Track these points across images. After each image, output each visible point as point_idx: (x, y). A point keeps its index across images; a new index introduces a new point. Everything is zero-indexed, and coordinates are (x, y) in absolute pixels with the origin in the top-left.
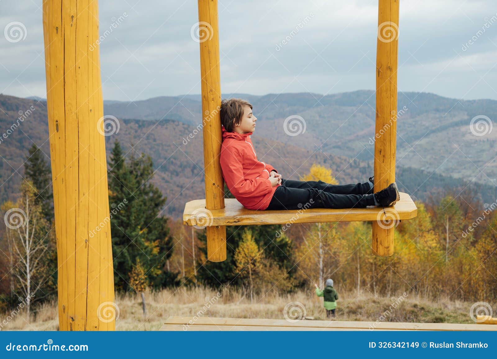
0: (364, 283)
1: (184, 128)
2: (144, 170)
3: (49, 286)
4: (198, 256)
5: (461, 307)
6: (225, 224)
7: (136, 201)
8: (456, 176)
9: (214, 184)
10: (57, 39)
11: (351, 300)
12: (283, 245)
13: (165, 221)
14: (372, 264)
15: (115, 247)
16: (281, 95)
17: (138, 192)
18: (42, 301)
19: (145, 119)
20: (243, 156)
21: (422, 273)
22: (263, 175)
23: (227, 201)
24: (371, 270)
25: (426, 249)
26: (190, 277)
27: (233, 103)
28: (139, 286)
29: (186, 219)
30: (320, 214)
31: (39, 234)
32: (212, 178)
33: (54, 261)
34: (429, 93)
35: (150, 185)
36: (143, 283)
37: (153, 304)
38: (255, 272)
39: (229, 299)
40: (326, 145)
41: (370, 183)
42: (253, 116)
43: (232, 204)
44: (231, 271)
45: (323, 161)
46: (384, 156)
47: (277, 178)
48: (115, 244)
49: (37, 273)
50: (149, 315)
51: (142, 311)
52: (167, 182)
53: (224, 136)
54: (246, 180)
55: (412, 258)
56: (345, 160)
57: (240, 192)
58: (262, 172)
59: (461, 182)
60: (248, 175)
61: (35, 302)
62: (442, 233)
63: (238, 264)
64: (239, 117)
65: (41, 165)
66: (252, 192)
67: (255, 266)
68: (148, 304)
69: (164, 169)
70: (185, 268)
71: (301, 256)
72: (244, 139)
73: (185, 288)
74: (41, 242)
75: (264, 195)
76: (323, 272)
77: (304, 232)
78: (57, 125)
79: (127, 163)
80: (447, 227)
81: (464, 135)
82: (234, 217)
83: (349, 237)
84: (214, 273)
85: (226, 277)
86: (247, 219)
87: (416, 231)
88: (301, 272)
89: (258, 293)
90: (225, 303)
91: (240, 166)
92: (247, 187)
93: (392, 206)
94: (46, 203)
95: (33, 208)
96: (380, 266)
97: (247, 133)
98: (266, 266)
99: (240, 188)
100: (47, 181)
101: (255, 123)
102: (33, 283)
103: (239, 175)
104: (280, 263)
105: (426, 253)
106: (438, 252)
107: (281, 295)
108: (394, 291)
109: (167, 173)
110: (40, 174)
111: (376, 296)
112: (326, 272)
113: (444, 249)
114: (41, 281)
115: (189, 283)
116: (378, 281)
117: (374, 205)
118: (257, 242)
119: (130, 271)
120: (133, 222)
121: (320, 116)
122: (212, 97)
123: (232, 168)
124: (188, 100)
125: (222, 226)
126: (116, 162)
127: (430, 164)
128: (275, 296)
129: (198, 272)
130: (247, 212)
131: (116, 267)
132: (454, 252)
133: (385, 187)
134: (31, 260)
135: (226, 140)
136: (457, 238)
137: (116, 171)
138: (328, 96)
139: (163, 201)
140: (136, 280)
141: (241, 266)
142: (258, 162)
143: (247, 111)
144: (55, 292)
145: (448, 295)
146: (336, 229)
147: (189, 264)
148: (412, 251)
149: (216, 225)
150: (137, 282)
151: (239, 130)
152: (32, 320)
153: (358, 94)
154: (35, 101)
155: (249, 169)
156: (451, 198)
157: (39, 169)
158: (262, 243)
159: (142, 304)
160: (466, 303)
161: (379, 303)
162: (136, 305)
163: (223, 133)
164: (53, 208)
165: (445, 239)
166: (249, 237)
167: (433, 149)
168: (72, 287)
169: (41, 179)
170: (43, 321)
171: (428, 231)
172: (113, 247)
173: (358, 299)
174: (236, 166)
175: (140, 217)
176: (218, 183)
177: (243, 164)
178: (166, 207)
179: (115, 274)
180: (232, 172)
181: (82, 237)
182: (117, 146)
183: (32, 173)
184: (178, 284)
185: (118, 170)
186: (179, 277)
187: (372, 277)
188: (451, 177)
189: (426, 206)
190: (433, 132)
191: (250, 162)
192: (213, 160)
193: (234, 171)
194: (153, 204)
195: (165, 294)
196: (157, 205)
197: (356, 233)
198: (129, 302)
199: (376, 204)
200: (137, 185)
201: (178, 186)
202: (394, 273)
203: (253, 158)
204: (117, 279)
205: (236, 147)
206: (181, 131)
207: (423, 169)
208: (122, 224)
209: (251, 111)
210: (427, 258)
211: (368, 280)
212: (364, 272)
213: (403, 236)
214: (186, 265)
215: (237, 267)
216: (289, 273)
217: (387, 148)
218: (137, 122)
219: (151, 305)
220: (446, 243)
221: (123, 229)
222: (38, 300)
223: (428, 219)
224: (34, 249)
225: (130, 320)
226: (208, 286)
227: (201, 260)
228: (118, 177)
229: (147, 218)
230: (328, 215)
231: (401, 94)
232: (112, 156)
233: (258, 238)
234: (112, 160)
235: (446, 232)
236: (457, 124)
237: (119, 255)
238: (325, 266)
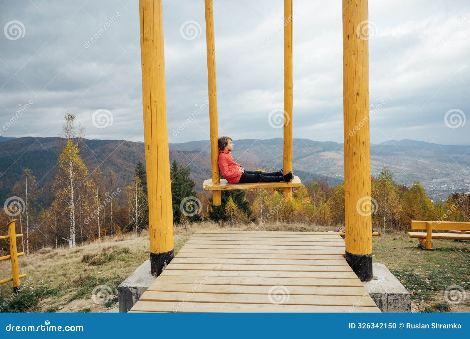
0: (280, 219)
1: (203, 154)
2: (186, 172)
3: (145, 222)
4: (209, 208)
5: (321, 228)
6: (221, 189)
7: (183, 185)
8: (318, 173)
9: (216, 173)
10: (149, 111)
11: (275, 226)
12: (246, 203)
13: (195, 193)
14: (283, 211)
15: (174, 205)
16: (244, 140)
17: (184, 181)
18: (142, 228)
19: (186, 150)
20: (228, 160)
21: (304, 214)
22: (237, 168)
23: (221, 180)
24: (283, 214)
25: (306, 204)
26: (206, 217)
27: (224, 138)
28: (184, 221)
29: (204, 187)
30: (260, 184)
31: (142, 199)
32: (215, 170)
33: (147, 211)
34: (306, 139)
35: (189, 178)
36: (186, 220)
37: (191, 229)
38: (234, 215)
39: (223, 226)
40: (263, 161)
41: (282, 172)
42: (232, 143)
43: (224, 181)
44: (223, 214)
45: (262, 167)
46: (287, 160)
47: (242, 170)
48: (173, 203)
49: (141, 216)
50: (188, 233)
51: (185, 232)
52: (196, 177)
53: (220, 152)
54: (229, 171)
55: (300, 208)
56: (271, 167)
57: (227, 175)
58: (236, 167)
59: (320, 176)
60: (230, 168)
61: (140, 228)
62: (313, 197)
63: (226, 211)
64: (226, 144)
65: (143, 170)
66: (232, 176)
67: (234, 212)
68: (188, 229)
69: (195, 172)
70: (204, 214)
71: (253, 208)
72: (228, 153)
73: (204, 222)
74: (143, 203)
75: (237, 177)
76: (263, 215)
77: (254, 198)
78: (148, 147)
79: (179, 169)
80: (315, 195)
81: (321, 156)
82: (224, 187)
83: (274, 200)
84: (216, 215)
85: (221, 217)
86: (230, 187)
87: (301, 197)
88: (253, 215)
89: (235, 224)
90: (221, 228)
91: (227, 164)
92: (230, 173)
93: (291, 181)
94: (145, 186)
95: (139, 188)
96: (286, 212)
97: (230, 150)
98: (238, 212)
99: (227, 174)
100: (145, 177)
101: (233, 146)
102: (139, 220)
103: (226, 169)
104: (244, 211)
105: (306, 206)
106: (311, 205)
107: (245, 224)
108: (293, 222)
109: (196, 173)
110: (142, 174)
111: (285, 224)
112: (264, 214)
113: (314, 204)
114: (142, 219)
115: (205, 219)
116: (286, 218)
117: (283, 181)
118: (234, 202)
119: (180, 215)
120: (182, 194)
121: (260, 149)
122: (215, 136)
123: (224, 165)
124: (205, 142)
125: (219, 190)
126: (174, 169)
127: (307, 169)
128: (242, 225)
129: (209, 215)
130: (230, 184)
131: (174, 213)
132: (317, 206)
133: (288, 173)
134: (138, 210)
135: (221, 154)
136: (319, 200)
137: (174, 172)
138: (264, 140)
139: (195, 185)
140: (183, 219)
141: (228, 212)
142: (234, 163)
143: (229, 141)
144: (148, 223)
145: (315, 223)
146: (268, 196)
147: (205, 212)
148: (300, 205)
149: (217, 190)
150: (183, 220)
151: (226, 150)
152: (138, 236)
153: (276, 139)
154: (140, 143)
155: (230, 166)
156: (316, 182)
157: (141, 172)
158: (236, 202)
159: (185, 229)
160: (323, 227)
161: (286, 227)
162: (183, 229)
163: (219, 151)
164: (147, 189)
165: (314, 200)
166: (231, 200)
167: (308, 162)
168: (155, 217)
169: (142, 176)
170: (143, 236)
171: (307, 197)
172: (173, 204)
173: (278, 225)
174: (225, 164)
175: (184, 192)
176: (218, 172)
177: (228, 164)
178: (195, 188)
179: (174, 216)
180: (223, 167)
181: (159, 194)
182: (175, 162)
183: (139, 173)
184: (201, 220)
185: (175, 172)
186: (201, 217)
187: (283, 216)
188: (316, 174)
189: (306, 186)
190: (308, 155)
191: (230, 163)
192: (215, 162)
193: (225, 167)
194: (190, 186)
195: (195, 224)
196: (192, 187)
197: (276, 198)
198: (180, 228)
199: (284, 180)
200: (183, 178)
201: (201, 179)
202: (293, 215)
203: (232, 161)
204: (174, 218)
205: (225, 156)
206: (202, 156)
207: (304, 171)
208: (177, 195)
209: (231, 141)
210: (307, 208)
211: (282, 218)
212: (280, 214)
213: (296, 199)
214: (204, 212)
215: (226, 213)
216: (248, 215)
217: (289, 157)
218: (183, 152)
219: (189, 229)
220: (314, 201)
221: (177, 197)
222: (141, 228)
223: (306, 192)
224: (139, 206)
225: (180, 235)
226: (213, 221)
227: (211, 210)
228: (175, 175)
229: (187, 192)
230: (264, 185)
231: (294, 139)
232: (173, 166)
233: (235, 200)
234: (173, 168)
235: (314, 197)
236: (318, 152)
237: (176, 208)
238: (263, 211)
